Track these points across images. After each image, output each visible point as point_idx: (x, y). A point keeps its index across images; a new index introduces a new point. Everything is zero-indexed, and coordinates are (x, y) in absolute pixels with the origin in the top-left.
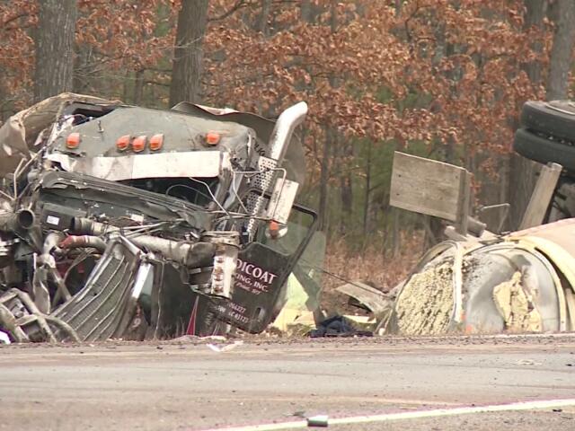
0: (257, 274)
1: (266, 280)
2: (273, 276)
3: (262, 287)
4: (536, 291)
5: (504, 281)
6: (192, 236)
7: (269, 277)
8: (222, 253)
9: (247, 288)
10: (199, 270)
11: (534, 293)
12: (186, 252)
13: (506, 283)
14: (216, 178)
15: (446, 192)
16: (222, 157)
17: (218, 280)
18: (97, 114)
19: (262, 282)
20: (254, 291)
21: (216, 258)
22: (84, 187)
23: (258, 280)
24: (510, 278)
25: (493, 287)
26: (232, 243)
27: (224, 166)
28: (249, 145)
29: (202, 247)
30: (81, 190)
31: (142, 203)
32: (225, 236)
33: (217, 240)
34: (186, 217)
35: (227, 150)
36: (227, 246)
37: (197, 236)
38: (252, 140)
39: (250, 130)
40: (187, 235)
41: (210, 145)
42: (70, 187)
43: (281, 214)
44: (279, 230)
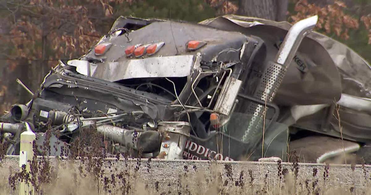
6: (148, 126)
8: (167, 139)
14: (184, 80)
16: (194, 59)
21: (163, 144)
22: (74, 86)
26: (178, 131)
27: (195, 67)
28: (242, 51)
29: (150, 134)
30: (72, 89)
31: (116, 99)
32: (171, 125)
33: (163, 129)
34: (146, 110)
35: (199, 54)
36: (173, 134)
37: (152, 126)
38: (251, 46)
39: (252, 39)
40: (145, 125)
41: (190, 50)
42: (65, 86)
43: (225, 108)
44: (221, 119)
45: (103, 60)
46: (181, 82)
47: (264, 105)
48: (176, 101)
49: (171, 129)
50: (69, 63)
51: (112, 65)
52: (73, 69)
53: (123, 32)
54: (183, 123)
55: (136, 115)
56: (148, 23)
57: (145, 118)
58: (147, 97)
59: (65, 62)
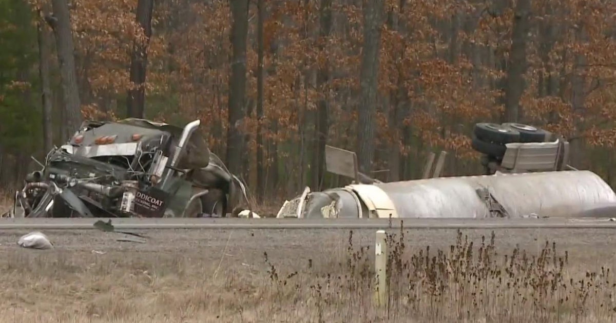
0: (153, 201)
1: (158, 204)
2: (161, 202)
3: (156, 207)
4: (341, 210)
5: (326, 205)
6: (114, 183)
7: (159, 203)
8: (127, 191)
9: (148, 208)
10: (117, 199)
11: (339, 210)
12: (109, 191)
13: (327, 206)
14: (133, 156)
15: (349, 164)
16: (138, 145)
17: (124, 204)
18: (97, 126)
19: (156, 205)
20: (152, 209)
21: (124, 194)
22: (68, 161)
23: (154, 204)
24: (330, 204)
25: (321, 208)
26: (133, 186)
27: (138, 149)
28: (161, 140)
29: (117, 188)
30: (68, 162)
31: (95, 169)
32: (129, 183)
33: (124, 185)
34: (113, 174)
35: (141, 142)
36: (130, 188)
37: (117, 183)
38: (165, 137)
39: (165, 133)
40: (113, 183)
41: (134, 140)
42: (63, 161)
43: (159, 172)
44: (157, 180)
45: (82, 145)
46: (131, 158)
47: (172, 169)
48: (129, 169)
49: (129, 185)
50: (62, 147)
51: (88, 149)
52: (65, 150)
53: (88, 129)
54: (135, 182)
55: (108, 177)
56: (103, 124)
57: (113, 179)
58: (112, 167)
59: (59, 147)
